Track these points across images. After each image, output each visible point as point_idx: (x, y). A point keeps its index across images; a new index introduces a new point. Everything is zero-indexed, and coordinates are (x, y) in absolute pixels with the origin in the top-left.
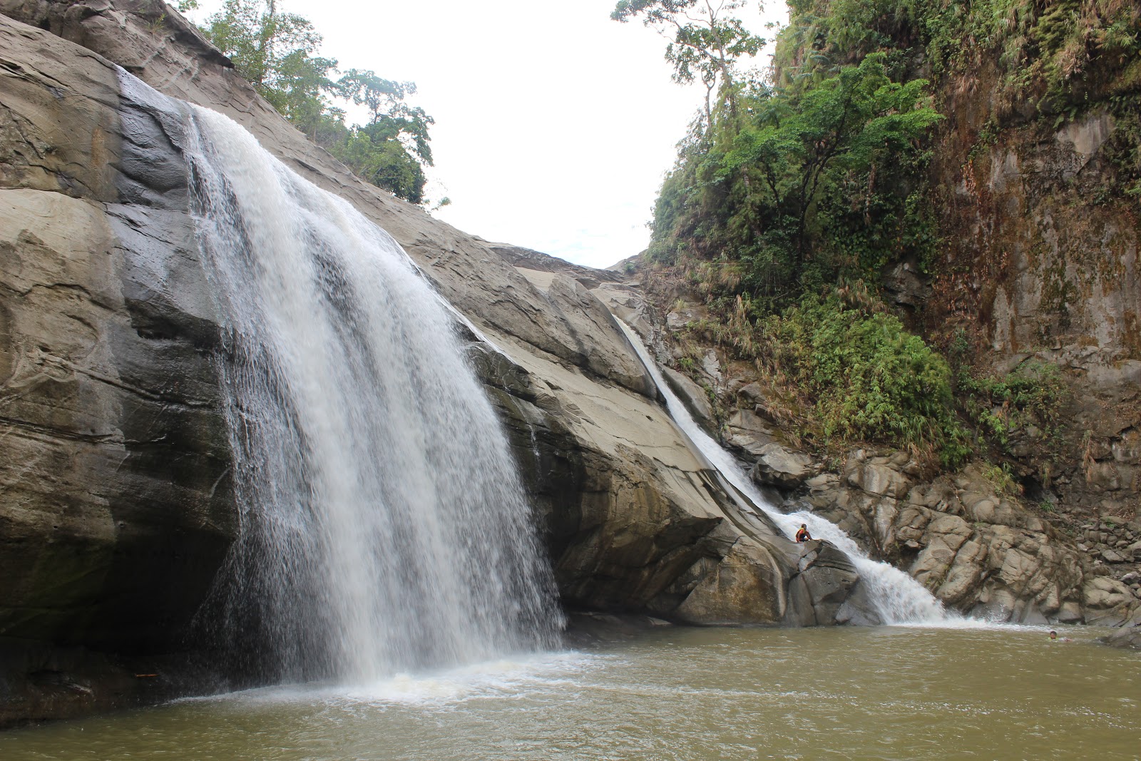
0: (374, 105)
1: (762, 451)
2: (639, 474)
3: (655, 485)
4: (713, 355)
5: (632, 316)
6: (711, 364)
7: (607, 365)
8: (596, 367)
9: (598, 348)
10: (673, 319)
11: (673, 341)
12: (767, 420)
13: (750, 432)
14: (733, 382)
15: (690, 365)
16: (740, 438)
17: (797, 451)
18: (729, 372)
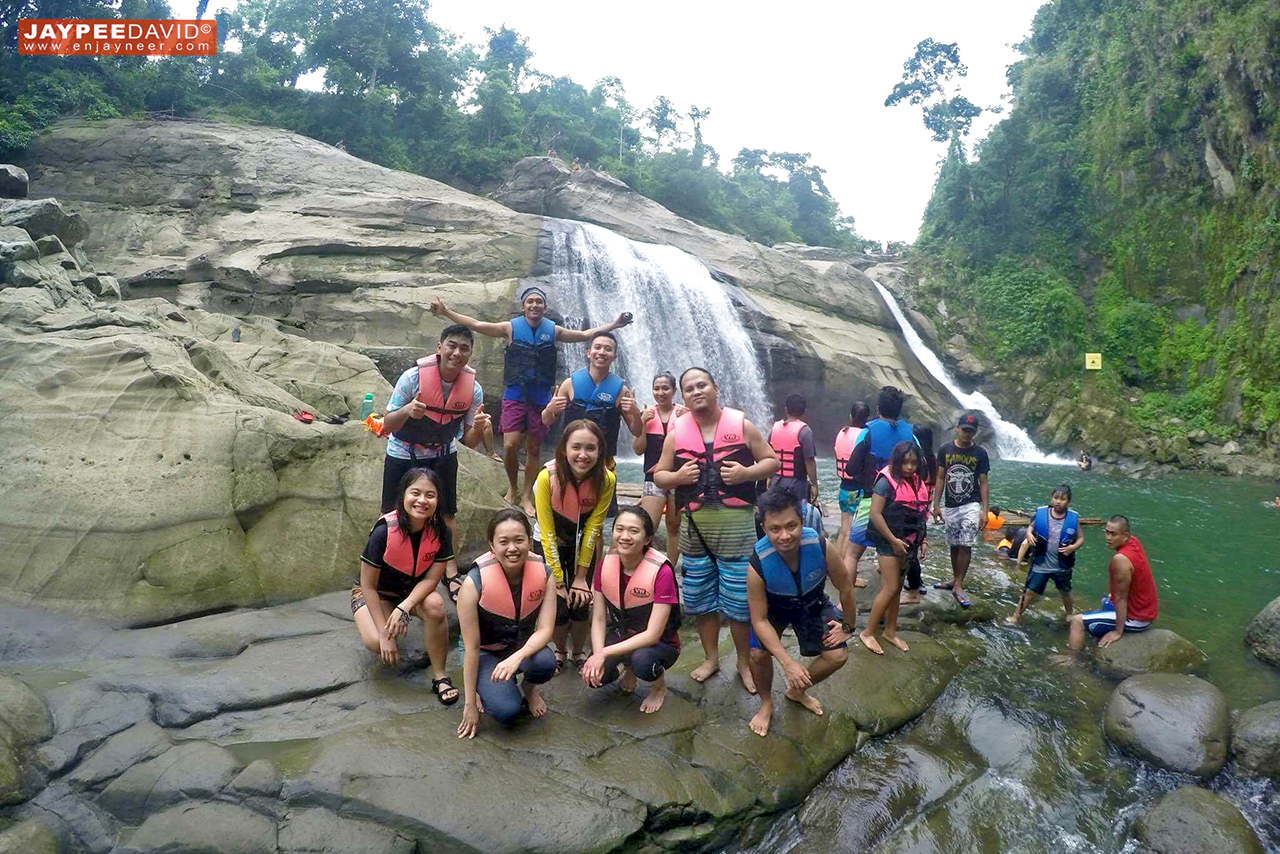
0: (791, 168)
1: (961, 358)
2: (851, 370)
4: (943, 302)
5: (889, 281)
6: (942, 308)
7: (857, 311)
8: (848, 312)
9: (852, 302)
11: (920, 295)
12: (970, 339)
13: (959, 348)
14: (953, 318)
15: (928, 307)
16: (952, 351)
17: (983, 358)
18: (951, 313)
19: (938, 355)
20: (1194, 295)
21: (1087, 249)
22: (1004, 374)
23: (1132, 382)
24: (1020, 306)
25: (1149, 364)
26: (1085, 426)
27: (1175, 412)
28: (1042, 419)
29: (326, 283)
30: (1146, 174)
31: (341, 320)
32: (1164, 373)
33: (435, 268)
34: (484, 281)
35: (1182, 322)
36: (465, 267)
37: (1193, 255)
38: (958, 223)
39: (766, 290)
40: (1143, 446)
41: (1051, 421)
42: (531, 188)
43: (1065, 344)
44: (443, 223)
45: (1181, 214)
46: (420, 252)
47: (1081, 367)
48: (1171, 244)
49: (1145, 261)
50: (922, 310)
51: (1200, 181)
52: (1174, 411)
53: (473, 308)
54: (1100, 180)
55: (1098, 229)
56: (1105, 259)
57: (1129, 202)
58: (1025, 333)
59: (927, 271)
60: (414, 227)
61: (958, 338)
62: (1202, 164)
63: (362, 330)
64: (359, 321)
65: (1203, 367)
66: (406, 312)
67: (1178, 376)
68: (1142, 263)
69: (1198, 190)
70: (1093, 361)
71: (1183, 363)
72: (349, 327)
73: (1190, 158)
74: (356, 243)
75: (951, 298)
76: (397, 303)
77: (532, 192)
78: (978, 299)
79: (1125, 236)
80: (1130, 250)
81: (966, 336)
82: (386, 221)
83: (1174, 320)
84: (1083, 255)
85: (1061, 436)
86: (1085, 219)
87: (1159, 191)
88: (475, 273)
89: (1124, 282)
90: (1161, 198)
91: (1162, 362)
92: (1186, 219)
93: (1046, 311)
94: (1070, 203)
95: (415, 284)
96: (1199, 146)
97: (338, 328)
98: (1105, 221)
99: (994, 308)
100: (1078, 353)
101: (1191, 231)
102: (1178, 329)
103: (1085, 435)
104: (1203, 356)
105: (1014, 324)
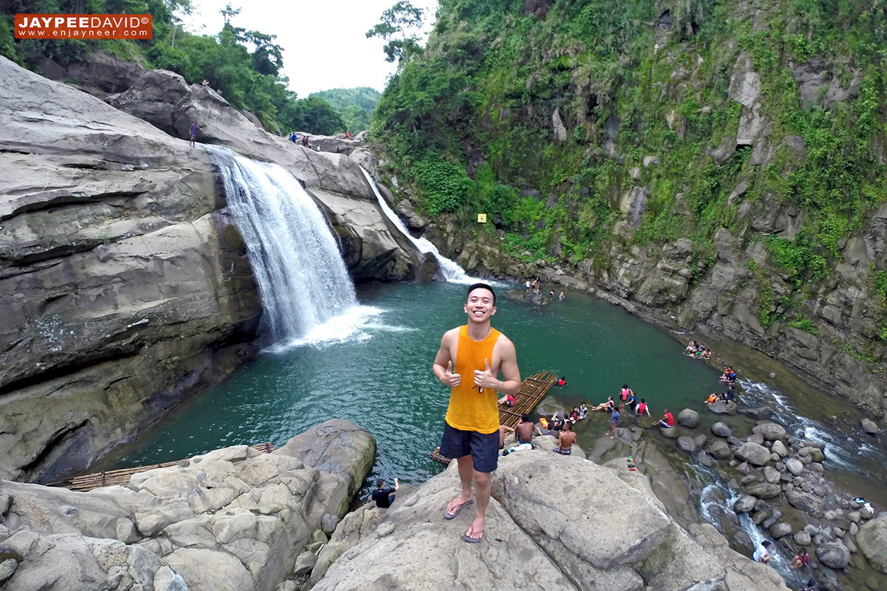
1: (410, 215)
2: (371, 239)
3: (376, 242)
4: (395, 177)
5: (366, 165)
6: (395, 181)
7: (358, 191)
8: (355, 194)
9: (355, 185)
10: (381, 162)
11: (381, 172)
12: (413, 203)
13: (407, 208)
14: (402, 188)
15: (387, 181)
16: (403, 210)
17: (423, 215)
18: (400, 185)
19: (395, 212)
20: (533, 183)
21: (473, 146)
22: (434, 225)
23: (499, 226)
24: (442, 184)
25: (509, 219)
26: (485, 258)
27: (527, 247)
28: (459, 253)
29: (72, 247)
30: (516, 114)
31: (100, 285)
32: (517, 224)
33: (148, 211)
34: (188, 219)
35: (526, 197)
36: (171, 207)
37: (536, 164)
38: (401, 124)
39: (317, 186)
40: (517, 270)
41: (464, 254)
42: (159, 101)
43: (468, 208)
44: (138, 160)
45: (533, 141)
46: (131, 196)
47: (474, 221)
48: (525, 155)
49: (508, 161)
50: (383, 183)
51: (547, 127)
52: (525, 246)
53: (196, 251)
54: (487, 108)
55: (481, 136)
56: (482, 154)
57: (504, 127)
58: (445, 202)
59: (383, 155)
60: (115, 166)
61: (405, 202)
62: (550, 119)
63: (121, 292)
64: (116, 283)
65: (538, 224)
66: (151, 265)
67: (524, 226)
68: (506, 163)
69: (545, 132)
70: (482, 218)
71: (527, 219)
72: (109, 291)
73: (544, 114)
74: (80, 193)
75: (399, 174)
76: (141, 258)
77: (160, 104)
78: (417, 178)
79: (497, 145)
80: (499, 153)
81: (410, 201)
82: (89, 159)
83: (522, 195)
84: (469, 148)
85: (472, 264)
86: (474, 129)
87: (522, 125)
88: (179, 213)
89: (493, 169)
90: (523, 130)
91: (515, 218)
92: (535, 144)
93: (459, 189)
94: (466, 118)
95: (140, 232)
96: (551, 111)
97: (100, 295)
98: (486, 133)
99: (426, 184)
100: (473, 213)
101: (537, 151)
102: (524, 201)
103: (486, 263)
104: (538, 218)
105: (438, 195)
